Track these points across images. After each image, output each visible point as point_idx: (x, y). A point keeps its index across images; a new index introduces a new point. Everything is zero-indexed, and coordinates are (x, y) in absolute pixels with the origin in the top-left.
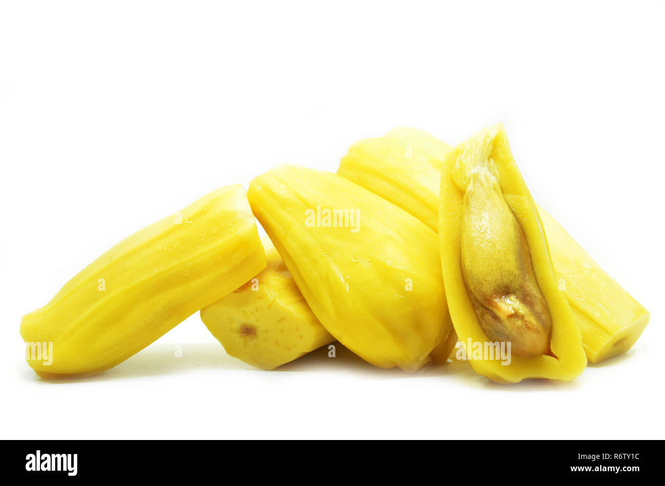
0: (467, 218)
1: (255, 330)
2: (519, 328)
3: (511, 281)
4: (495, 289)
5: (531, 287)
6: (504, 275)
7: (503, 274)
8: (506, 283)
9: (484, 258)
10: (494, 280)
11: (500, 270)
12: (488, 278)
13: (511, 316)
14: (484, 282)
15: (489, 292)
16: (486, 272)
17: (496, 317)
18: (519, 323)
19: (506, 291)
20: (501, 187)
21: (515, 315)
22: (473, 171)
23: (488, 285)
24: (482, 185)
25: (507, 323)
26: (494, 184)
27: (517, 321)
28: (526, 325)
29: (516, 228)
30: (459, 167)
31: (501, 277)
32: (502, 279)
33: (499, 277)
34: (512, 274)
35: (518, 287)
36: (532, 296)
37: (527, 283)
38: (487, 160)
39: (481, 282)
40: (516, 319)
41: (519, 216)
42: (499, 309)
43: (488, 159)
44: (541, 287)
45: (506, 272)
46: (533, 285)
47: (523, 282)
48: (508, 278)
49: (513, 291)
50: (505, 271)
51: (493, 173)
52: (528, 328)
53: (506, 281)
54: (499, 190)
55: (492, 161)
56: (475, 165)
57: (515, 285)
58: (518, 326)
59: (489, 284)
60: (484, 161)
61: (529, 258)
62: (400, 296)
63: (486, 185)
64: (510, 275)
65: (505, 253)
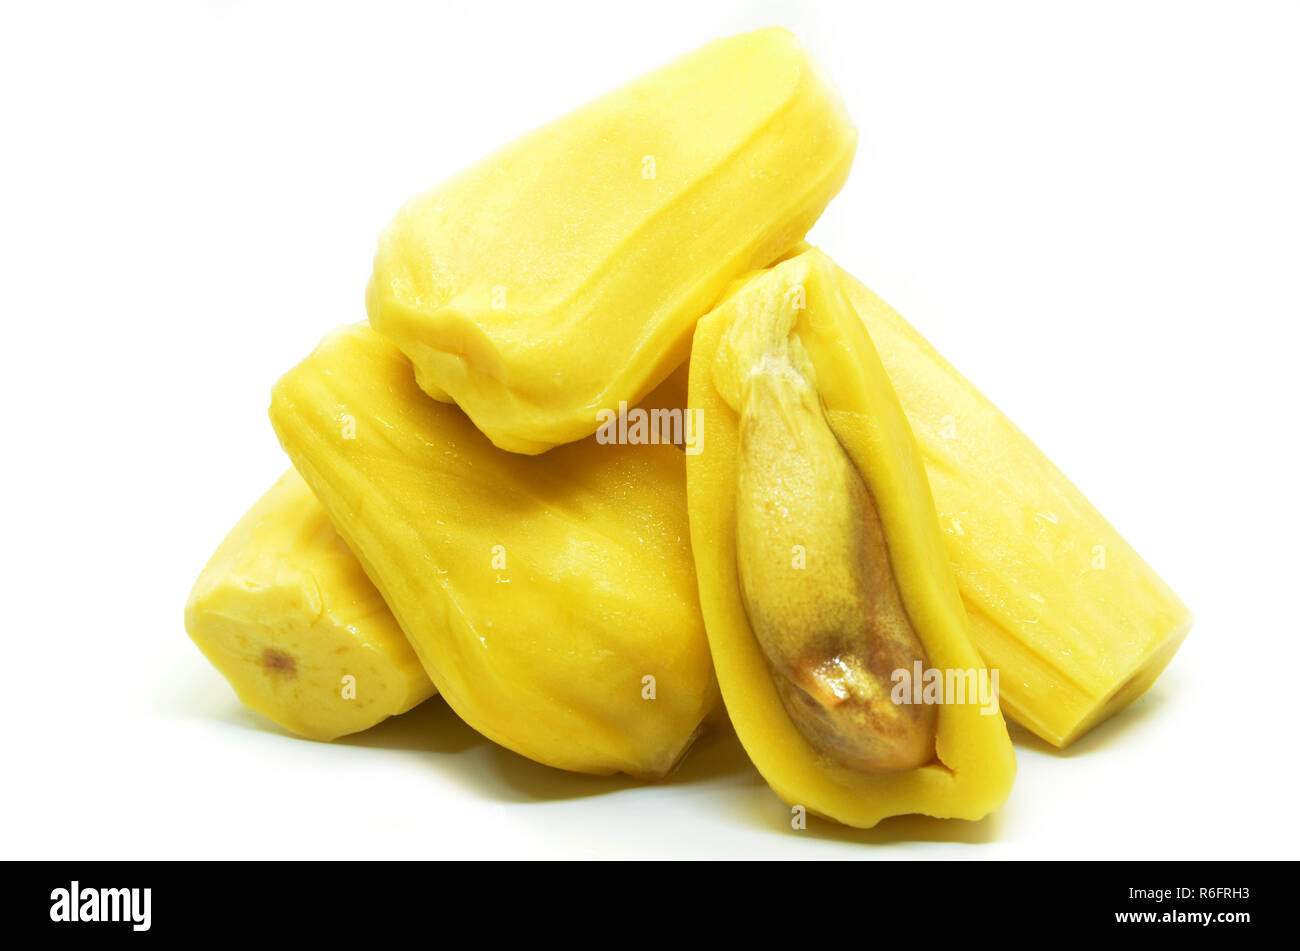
0: (744, 482)
1: (294, 662)
2: (861, 729)
3: (842, 623)
4: (807, 645)
5: (888, 626)
6: (826, 613)
7: (824, 610)
8: (831, 630)
9: (781, 578)
10: (804, 626)
11: (816, 602)
12: (793, 622)
13: (843, 704)
14: (783, 631)
15: (794, 653)
16: (785, 608)
17: (811, 703)
18: (861, 719)
19: (830, 647)
20: (819, 396)
21: (852, 702)
22: (756, 371)
23: (792, 638)
24: (775, 400)
25: (834, 715)
26: (802, 397)
27: (857, 714)
28: (874, 722)
29: (851, 493)
30: (726, 360)
31: (819, 616)
32: (821, 622)
33: (815, 619)
34: (844, 606)
35: (857, 633)
36: (891, 647)
37: (880, 618)
38: (785, 340)
39: (779, 631)
40: (854, 711)
41: (861, 461)
42: (816, 688)
43: (790, 337)
44: (912, 616)
45: (831, 607)
46: (893, 619)
47: (869, 618)
48: (836, 617)
49: (848, 642)
50: (827, 604)
51: (800, 369)
52: (880, 729)
53: (830, 623)
54: (815, 406)
55: (797, 341)
56: (760, 355)
57: (853, 630)
58: (859, 724)
59: (793, 634)
60: (779, 343)
61: (885, 555)
62: (606, 652)
63: (783, 401)
64: (839, 611)
65: (826, 564)
